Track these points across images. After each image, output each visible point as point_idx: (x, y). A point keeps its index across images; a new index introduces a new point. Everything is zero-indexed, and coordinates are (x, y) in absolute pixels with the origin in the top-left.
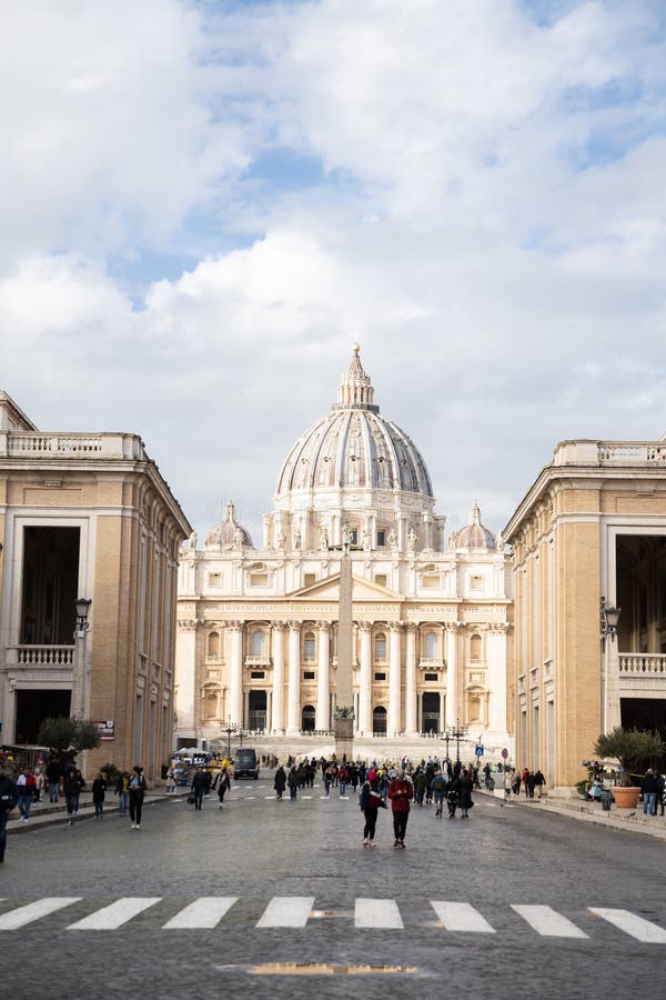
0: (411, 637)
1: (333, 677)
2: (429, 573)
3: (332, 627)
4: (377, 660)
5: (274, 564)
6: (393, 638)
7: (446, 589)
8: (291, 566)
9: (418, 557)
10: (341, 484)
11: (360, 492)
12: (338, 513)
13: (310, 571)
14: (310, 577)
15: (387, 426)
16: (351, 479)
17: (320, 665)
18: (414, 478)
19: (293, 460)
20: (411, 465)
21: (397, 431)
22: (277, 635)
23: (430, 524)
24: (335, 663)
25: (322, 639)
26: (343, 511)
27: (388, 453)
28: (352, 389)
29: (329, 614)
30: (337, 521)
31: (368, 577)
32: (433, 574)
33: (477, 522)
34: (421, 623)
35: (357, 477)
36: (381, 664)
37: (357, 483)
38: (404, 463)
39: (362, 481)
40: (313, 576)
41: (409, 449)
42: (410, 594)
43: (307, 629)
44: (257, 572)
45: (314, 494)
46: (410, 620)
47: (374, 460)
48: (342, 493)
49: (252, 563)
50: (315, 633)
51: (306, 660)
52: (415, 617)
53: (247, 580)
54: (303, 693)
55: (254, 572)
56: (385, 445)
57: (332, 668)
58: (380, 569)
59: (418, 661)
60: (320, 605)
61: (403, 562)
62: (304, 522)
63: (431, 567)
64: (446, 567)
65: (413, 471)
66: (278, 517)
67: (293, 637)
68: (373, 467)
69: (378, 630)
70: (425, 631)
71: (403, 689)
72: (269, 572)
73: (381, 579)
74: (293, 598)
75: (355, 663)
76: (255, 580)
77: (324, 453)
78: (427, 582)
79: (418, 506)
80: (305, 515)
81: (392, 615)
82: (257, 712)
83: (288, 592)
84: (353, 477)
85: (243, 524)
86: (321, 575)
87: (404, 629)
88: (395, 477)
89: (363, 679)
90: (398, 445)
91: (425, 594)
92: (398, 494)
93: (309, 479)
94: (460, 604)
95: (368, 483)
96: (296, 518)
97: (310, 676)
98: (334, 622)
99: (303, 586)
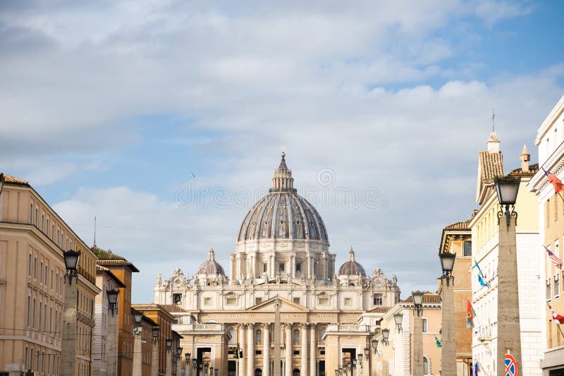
0: (312, 331)
1: (271, 353)
2: (323, 298)
3: (271, 327)
4: (295, 344)
5: (240, 293)
6: (303, 332)
7: (331, 305)
8: (248, 294)
9: (317, 288)
10: (275, 237)
11: (286, 241)
12: (274, 254)
13: (259, 296)
14: (258, 300)
15: (301, 202)
16: (281, 234)
17: (265, 348)
18: (317, 232)
19: (247, 222)
20: (315, 225)
21: (307, 205)
22: (241, 331)
23: (326, 259)
24: (272, 346)
25: (265, 333)
26: (276, 253)
27: (302, 218)
28: (281, 179)
29: (269, 319)
30: (273, 259)
31: (290, 299)
32: (324, 297)
33: (352, 260)
34: (318, 324)
35: (284, 233)
36: (296, 346)
37: (284, 237)
38: (312, 224)
39: (287, 236)
40: (260, 299)
41: (314, 216)
42: (312, 307)
43: (257, 328)
44: (230, 297)
45: (259, 242)
46: (312, 322)
47: (294, 223)
48: (276, 242)
49: (227, 292)
50: (262, 329)
51: (257, 344)
52: (315, 320)
53: (225, 301)
54: (255, 362)
55: (228, 297)
56: (300, 214)
57: (271, 349)
58: (296, 294)
59: (316, 345)
60: (264, 315)
61: (308, 291)
62: (254, 260)
63: (323, 293)
64: (332, 293)
65: (317, 229)
66: (238, 256)
67: (250, 332)
68: (293, 227)
69: (295, 328)
70: (320, 327)
71: (309, 359)
72: (236, 297)
73: (297, 300)
74: (249, 311)
75: (283, 346)
76: (229, 301)
77: (265, 219)
78: (321, 301)
79: (319, 249)
80: (254, 255)
81: (302, 319)
82: (231, 373)
83: (247, 308)
84: (282, 233)
85: (219, 262)
86: (265, 298)
87: (309, 327)
88: (306, 232)
89: (287, 354)
90: (308, 213)
91: (320, 308)
92: (308, 242)
93: (257, 235)
94: (339, 313)
95: (291, 237)
96: (249, 257)
97: (259, 352)
98: (272, 324)
99: (255, 304)
